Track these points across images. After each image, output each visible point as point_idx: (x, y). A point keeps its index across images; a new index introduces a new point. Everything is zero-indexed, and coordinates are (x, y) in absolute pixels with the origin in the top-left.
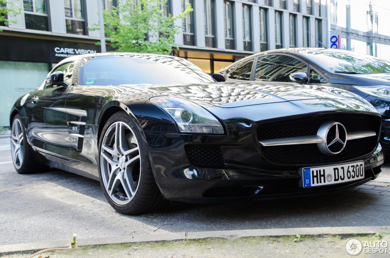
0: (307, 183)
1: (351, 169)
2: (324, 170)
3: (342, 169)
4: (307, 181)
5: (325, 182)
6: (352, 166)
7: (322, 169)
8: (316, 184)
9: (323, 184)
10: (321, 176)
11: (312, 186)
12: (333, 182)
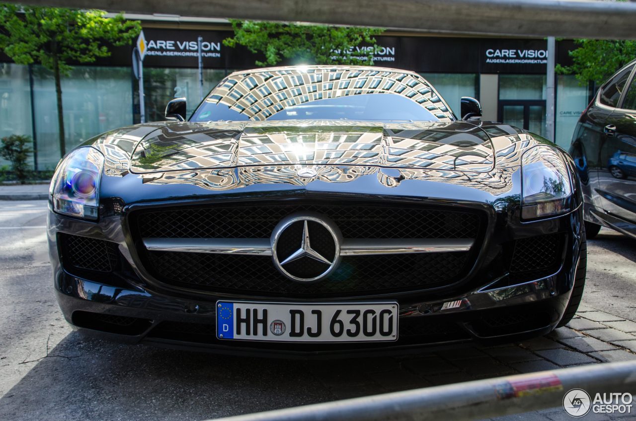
0: (224, 331)
1: (346, 318)
2: (265, 312)
3: (316, 316)
4: (226, 327)
5: (265, 333)
6: (349, 312)
7: (260, 308)
8: (243, 336)
9: (260, 337)
10: (256, 321)
11: (234, 338)
12: (286, 337)
